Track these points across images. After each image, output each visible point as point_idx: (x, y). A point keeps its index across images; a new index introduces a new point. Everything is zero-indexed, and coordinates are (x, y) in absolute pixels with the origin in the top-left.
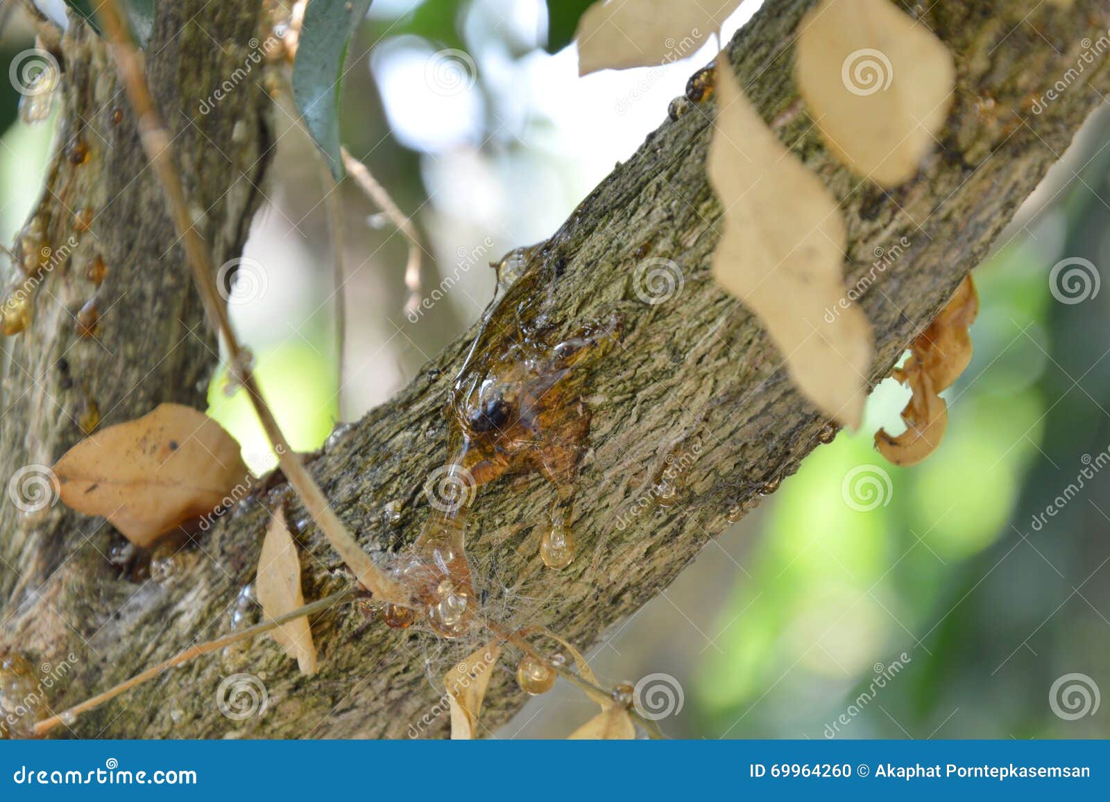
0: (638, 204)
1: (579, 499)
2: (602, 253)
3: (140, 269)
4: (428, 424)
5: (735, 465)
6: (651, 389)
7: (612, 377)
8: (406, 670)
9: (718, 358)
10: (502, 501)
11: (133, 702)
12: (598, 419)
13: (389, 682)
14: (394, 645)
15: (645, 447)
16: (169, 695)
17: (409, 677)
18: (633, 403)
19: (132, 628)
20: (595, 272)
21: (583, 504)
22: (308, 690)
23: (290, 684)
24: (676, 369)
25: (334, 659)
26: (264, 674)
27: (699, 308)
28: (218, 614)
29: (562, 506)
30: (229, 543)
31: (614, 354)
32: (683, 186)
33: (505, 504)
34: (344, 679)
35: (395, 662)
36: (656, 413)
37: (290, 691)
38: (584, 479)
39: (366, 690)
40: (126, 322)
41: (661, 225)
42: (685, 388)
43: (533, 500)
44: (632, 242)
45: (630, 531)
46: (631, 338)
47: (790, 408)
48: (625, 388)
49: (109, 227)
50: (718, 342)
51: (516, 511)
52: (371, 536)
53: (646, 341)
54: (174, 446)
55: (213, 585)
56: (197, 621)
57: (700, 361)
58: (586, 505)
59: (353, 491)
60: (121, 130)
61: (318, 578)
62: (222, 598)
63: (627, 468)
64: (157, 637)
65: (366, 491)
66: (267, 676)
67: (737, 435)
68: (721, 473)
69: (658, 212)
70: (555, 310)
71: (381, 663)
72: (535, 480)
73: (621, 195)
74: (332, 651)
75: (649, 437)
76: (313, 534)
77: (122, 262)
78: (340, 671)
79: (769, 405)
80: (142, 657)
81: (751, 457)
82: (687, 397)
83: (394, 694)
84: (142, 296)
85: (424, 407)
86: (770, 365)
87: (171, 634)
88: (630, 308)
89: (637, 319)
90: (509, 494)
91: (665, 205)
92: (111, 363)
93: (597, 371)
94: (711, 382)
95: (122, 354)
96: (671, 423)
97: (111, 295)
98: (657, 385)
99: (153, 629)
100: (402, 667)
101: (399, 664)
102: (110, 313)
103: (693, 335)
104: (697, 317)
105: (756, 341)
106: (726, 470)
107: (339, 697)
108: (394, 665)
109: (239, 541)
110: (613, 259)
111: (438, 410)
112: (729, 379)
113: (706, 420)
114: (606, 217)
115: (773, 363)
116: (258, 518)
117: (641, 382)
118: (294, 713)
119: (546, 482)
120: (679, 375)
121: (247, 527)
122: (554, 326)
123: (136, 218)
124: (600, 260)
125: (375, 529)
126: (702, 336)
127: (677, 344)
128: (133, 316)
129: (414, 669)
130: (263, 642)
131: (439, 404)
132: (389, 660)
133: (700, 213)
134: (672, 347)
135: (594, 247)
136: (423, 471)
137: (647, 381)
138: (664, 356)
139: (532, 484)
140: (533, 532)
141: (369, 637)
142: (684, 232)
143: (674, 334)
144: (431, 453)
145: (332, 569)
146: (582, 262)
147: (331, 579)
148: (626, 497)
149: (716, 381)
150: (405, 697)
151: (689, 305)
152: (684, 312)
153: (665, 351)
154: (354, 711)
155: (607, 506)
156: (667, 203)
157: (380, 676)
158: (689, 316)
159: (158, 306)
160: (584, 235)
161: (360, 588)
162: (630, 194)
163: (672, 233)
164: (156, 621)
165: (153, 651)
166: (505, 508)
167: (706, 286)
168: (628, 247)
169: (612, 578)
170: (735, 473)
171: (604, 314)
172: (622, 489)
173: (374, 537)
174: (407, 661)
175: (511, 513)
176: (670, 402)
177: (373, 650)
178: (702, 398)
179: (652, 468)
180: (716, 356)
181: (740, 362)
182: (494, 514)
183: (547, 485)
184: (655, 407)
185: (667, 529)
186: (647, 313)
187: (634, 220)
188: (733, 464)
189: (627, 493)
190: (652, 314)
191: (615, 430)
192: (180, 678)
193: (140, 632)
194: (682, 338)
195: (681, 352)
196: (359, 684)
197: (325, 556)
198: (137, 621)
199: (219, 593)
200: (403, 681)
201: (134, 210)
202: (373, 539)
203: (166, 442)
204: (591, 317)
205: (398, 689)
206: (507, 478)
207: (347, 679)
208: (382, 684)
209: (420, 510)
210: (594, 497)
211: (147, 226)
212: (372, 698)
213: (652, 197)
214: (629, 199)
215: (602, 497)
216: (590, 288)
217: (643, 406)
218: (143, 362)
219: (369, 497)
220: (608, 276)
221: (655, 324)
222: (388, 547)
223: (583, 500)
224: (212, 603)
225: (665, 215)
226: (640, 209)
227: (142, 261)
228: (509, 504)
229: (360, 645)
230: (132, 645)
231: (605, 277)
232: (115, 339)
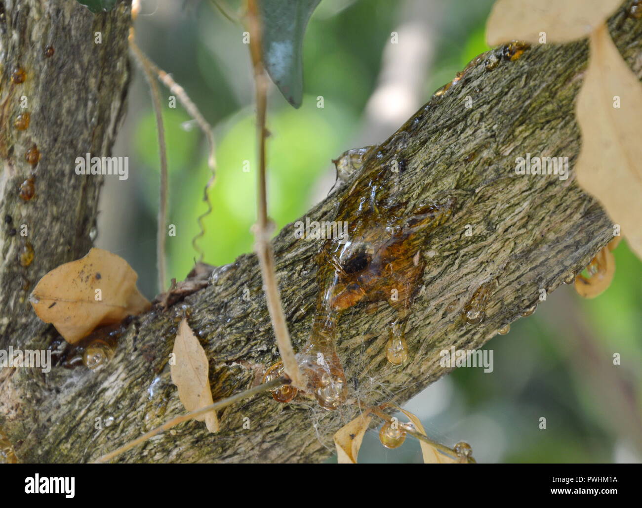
0: (466, 127)
1: (411, 319)
2: (438, 157)
3: (62, 155)
4: (301, 266)
5: (515, 298)
6: (471, 248)
7: (443, 239)
8: (276, 430)
9: (519, 229)
10: (358, 319)
11: (71, 449)
12: (430, 267)
13: (264, 437)
14: (271, 413)
15: (461, 285)
16: (99, 445)
17: (278, 434)
18: (456, 256)
19: (69, 399)
20: (433, 170)
21: (413, 322)
22: (206, 443)
23: (193, 438)
24: (489, 235)
25: (227, 422)
26: (175, 431)
27: (511, 196)
28: (136, 391)
29: (400, 322)
30: (140, 343)
31: (447, 225)
32: (503, 116)
33: (359, 321)
34: (233, 435)
35: (271, 424)
36: (472, 264)
37: (193, 443)
38: (416, 306)
39: (246, 443)
40: (52, 191)
41: (486, 140)
42: (494, 248)
43: (378, 319)
44: (462, 151)
45: (441, 340)
46: (460, 214)
47: (558, 261)
48: (452, 247)
49: (42, 127)
50: (522, 218)
51: (367, 326)
52: (259, 341)
53: (469, 216)
54: (98, 277)
55: (130, 371)
56: (119, 394)
57: (506, 230)
58: (415, 323)
59: (245, 310)
60: (52, 61)
61: (218, 368)
62: (140, 380)
63: (447, 299)
64: (88, 405)
65: (255, 311)
66: (177, 433)
67: (522, 279)
68: (506, 303)
69: (482, 132)
70: (402, 194)
71: (260, 425)
72: (382, 306)
73: (450, 119)
74: (226, 417)
75: (464, 278)
76: (213, 338)
77: (50, 151)
78: (230, 430)
79: (547, 259)
80: (77, 419)
81: (526, 293)
82: (493, 253)
83: (265, 446)
84: (63, 174)
85: (297, 255)
86: (553, 234)
87: (99, 404)
88: (460, 195)
89: (464, 203)
90: (363, 315)
91: (488, 127)
92: (42, 219)
93: (432, 235)
94: (512, 244)
95: (49, 213)
96: (480, 270)
97: (44, 172)
98: (474, 245)
99: (85, 400)
100: (275, 427)
101: (272, 426)
102: (42, 185)
103: (503, 214)
104: (508, 202)
105: (547, 218)
106: (509, 301)
107: (227, 446)
108: (268, 427)
109: (148, 341)
110: (448, 162)
111: (308, 257)
112: (526, 242)
113: (505, 269)
114: (438, 133)
115: (555, 233)
116: (162, 326)
117: (464, 243)
118: (193, 458)
119: (389, 307)
120: (490, 239)
121: (154, 332)
122: (400, 205)
123: (59, 121)
124: (437, 162)
125: (262, 336)
126: (510, 214)
127: (492, 218)
128: (57, 187)
129: (283, 429)
130: (174, 410)
131: (309, 254)
132: (266, 423)
133: (517, 133)
134: (488, 220)
135: (431, 153)
136: (300, 298)
137: (467, 242)
138: (482, 226)
139: (380, 309)
140: (378, 340)
141: (254, 408)
142: (503, 146)
143: (490, 212)
144: (305, 287)
145: (229, 362)
146: (421, 162)
147: (228, 369)
148: (443, 318)
149: (515, 243)
150: (272, 447)
151: (503, 193)
152: (500, 198)
153: (482, 223)
154: (236, 457)
155: (430, 323)
156: (490, 126)
157: (257, 434)
158: (503, 201)
159: (73, 181)
160: (419, 144)
161: (285, 377)
162: (459, 119)
163: (494, 146)
164: (87, 394)
165: (86, 415)
166: (358, 324)
167: (517, 182)
168: (459, 154)
169: (422, 370)
170: (514, 303)
171: (440, 198)
172: (441, 312)
173: (262, 341)
174: (278, 424)
175: (363, 327)
176: (482, 257)
177: (255, 416)
178: (504, 255)
179: (464, 300)
180: (518, 228)
181: (534, 232)
182: (350, 328)
183: (390, 309)
184: (472, 259)
185: (464, 339)
186: (473, 198)
187: (463, 136)
188: (514, 297)
189: (444, 315)
190: (477, 198)
191: (441, 275)
192: (108, 434)
193: (75, 402)
194: (495, 215)
195: (493, 224)
196: (243, 438)
197: (224, 353)
198: (73, 394)
199: (137, 376)
200: (273, 436)
201: (58, 116)
202: (260, 343)
203: (94, 274)
204: (430, 199)
205: (269, 442)
206: (362, 305)
207: (235, 435)
208: (259, 439)
209: (296, 324)
210: (422, 317)
211: (67, 126)
212: (250, 448)
213: (477, 122)
214: (457, 122)
215: (427, 317)
216: (429, 180)
217: (463, 259)
218: (63, 218)
219: (257, 314)
220: (443, 173)
221: (477, 205)
222: (272, 348)
223: (413, 319)
224: (132, 383)
225: (489, 134)
226: (468, 129)
227: (63, 150)
228: (361, 321)
229: (247, 413)
230: (70, 411)
231: (441, 173)
232: (45, 202)
